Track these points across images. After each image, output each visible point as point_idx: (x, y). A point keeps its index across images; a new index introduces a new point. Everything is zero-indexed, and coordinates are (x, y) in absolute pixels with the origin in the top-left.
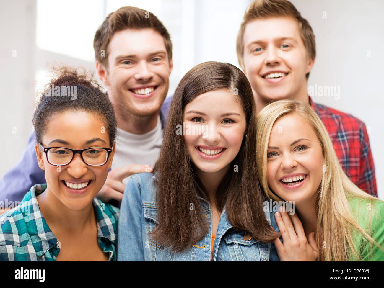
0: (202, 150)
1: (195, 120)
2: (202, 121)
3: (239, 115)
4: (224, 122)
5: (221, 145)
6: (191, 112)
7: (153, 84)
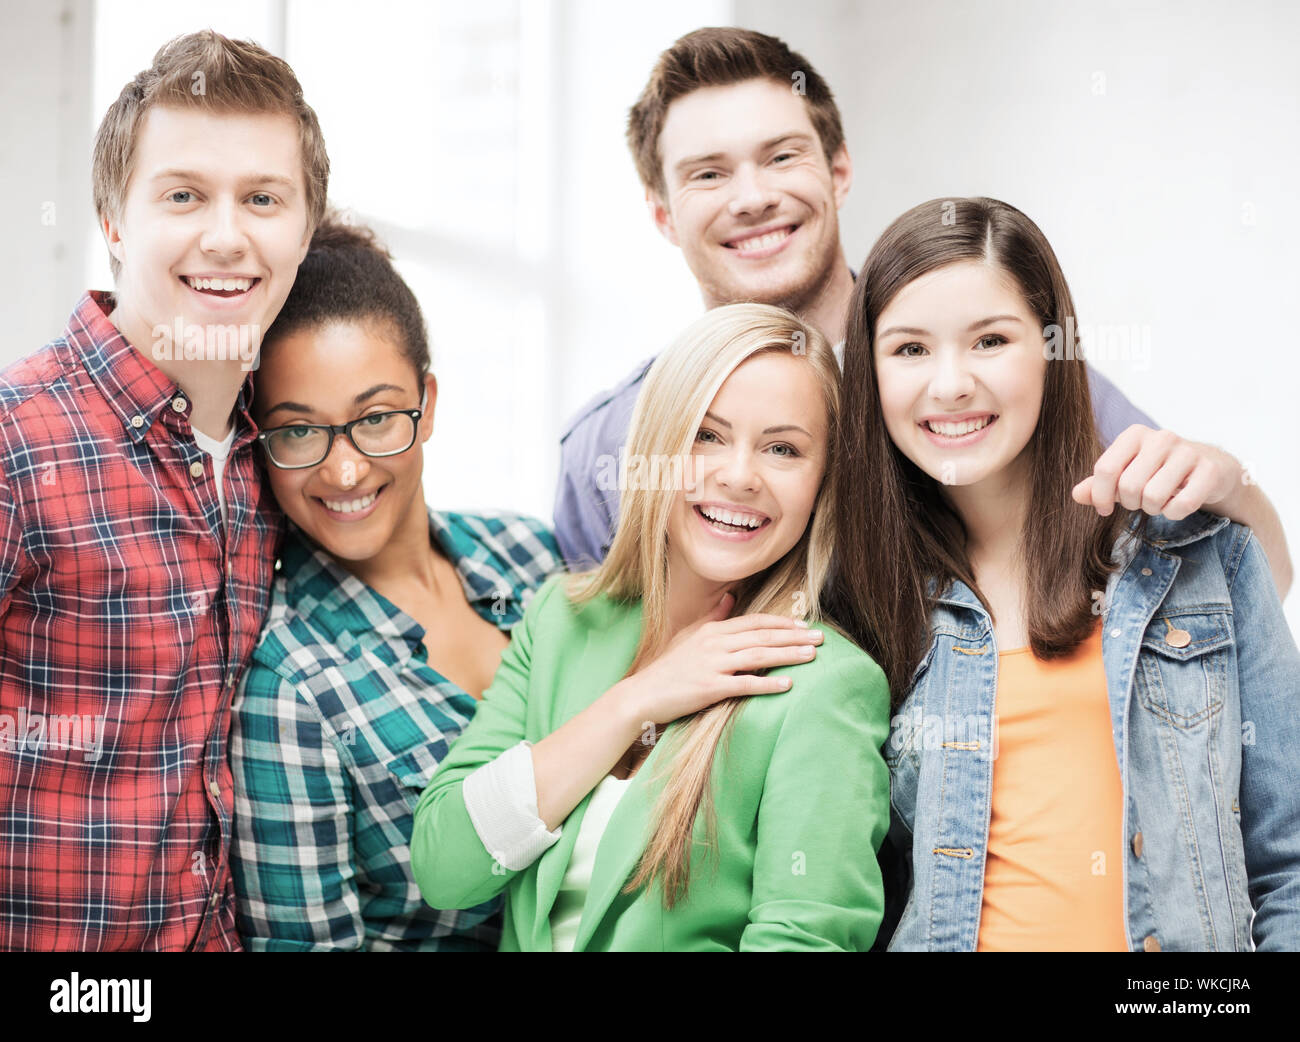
0: (934, 426)
1: (906, 351)
2: (924, 352)
3: (1016, 319)
4: (980, 345)
5: (980, 406)
7: (781, 220)
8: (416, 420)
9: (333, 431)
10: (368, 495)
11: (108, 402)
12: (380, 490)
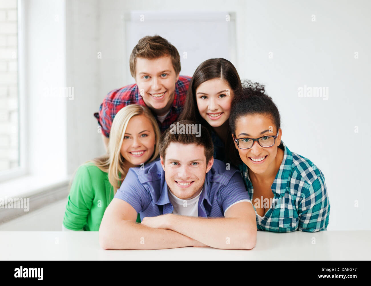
6: (199, 93)
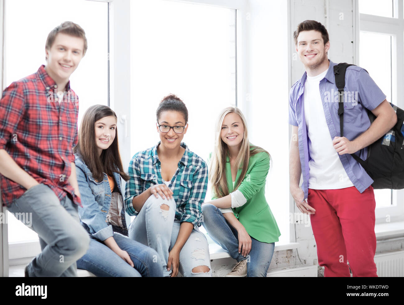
8: (184, 128)
9: (171, 127)
10: (174, 139)
11: (43, 84)
12: (176, 139)
